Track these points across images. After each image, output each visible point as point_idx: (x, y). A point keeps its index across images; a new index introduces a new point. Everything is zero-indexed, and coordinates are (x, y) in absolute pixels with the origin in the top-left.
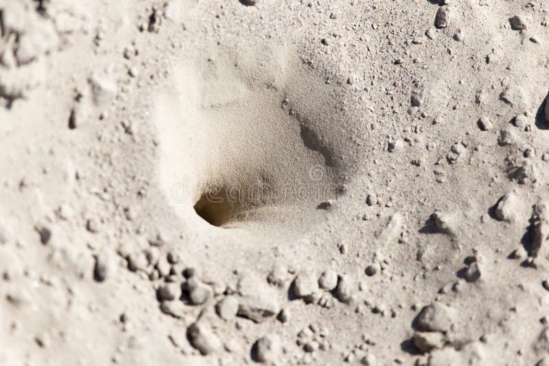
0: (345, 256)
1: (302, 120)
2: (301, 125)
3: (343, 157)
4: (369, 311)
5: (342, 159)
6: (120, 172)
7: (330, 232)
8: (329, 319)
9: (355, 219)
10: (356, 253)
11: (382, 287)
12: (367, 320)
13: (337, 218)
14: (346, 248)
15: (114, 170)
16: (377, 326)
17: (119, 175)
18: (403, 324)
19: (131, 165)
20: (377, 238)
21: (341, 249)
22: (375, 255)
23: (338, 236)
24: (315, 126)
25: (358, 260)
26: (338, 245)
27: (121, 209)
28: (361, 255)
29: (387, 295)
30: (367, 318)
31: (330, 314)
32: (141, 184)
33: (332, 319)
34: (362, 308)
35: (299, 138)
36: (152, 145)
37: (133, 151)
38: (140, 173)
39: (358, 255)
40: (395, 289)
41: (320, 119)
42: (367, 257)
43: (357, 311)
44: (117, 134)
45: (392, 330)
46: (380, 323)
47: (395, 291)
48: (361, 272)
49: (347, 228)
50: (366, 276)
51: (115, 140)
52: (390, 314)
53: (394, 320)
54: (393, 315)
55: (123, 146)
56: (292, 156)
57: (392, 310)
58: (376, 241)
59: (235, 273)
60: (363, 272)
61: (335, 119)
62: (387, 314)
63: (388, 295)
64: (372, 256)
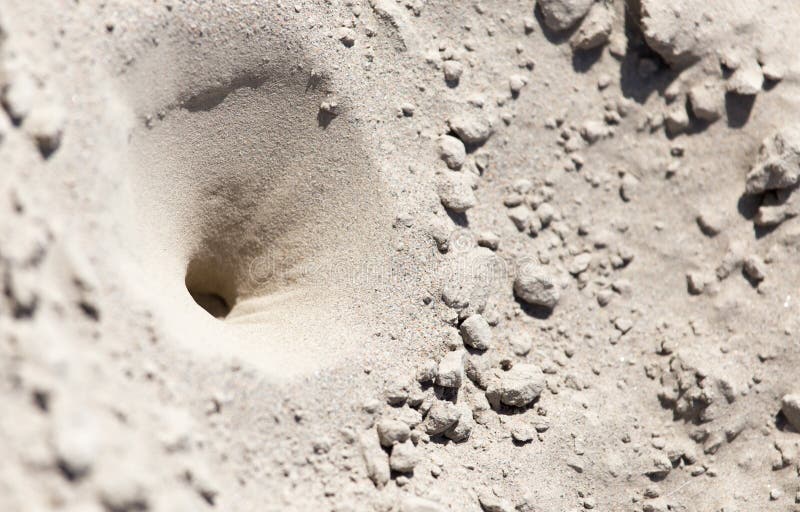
0: (417, 111)
1: (177, 102)
2: (182, 106)
3: (266, 58)
4: (512, 103)
5: (267, 62)
6: (266, 441)
7: (378, 122)
8: (503, 171)
9: (369, 73)
10: (417, 91)
11: (481, 69)
12: (524, 111)
13: (360, 103)
14: (409, 105)
15: (261, 450)
16: (537, 99)
17: (269, 444)
18: (547, 56)
19: (260, 420)
20: (406, 50)
21: (407, 113)
22: (429, 62)
23: (388, 111)
24: (197, 86)
25: (430, 92)
26: (399, 117)
27: (313, 458)
28: (423, 85)
29: (497, 66)
30: (521, 109)
31: (496, 168)
32: (286, 411)
33: (504, 166)
34: (506, 113)
35: (194, 116)
36: (238, 375)
37: (243, 409)
38: (272, 407)
39: (422, 90)
40: (489, 49)
41: (194, 74)
42: (428, 76)
43: (507, 123)
44: (221, 428)
45: (550, 77)
46: (534, 92)
47: (492, 49)
48: (450, 94)
49: (378, 93)
50: (457, 89)
51: (227, 433)
52: (526, 71)
53: (537, 69)
54: (530, 67)
55: (236, 425)
56: (211, 136)
57: (521, 67)
58: (411, 52)
59: (427, 302)
60: (451, 91)
61: (206, 51)
62: (525, 75)
63: (497, 64)
64: (429, 68)
